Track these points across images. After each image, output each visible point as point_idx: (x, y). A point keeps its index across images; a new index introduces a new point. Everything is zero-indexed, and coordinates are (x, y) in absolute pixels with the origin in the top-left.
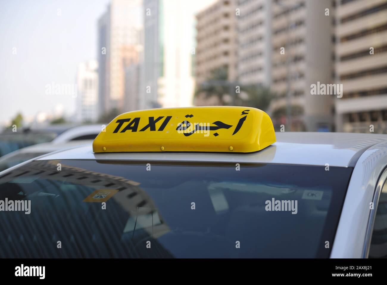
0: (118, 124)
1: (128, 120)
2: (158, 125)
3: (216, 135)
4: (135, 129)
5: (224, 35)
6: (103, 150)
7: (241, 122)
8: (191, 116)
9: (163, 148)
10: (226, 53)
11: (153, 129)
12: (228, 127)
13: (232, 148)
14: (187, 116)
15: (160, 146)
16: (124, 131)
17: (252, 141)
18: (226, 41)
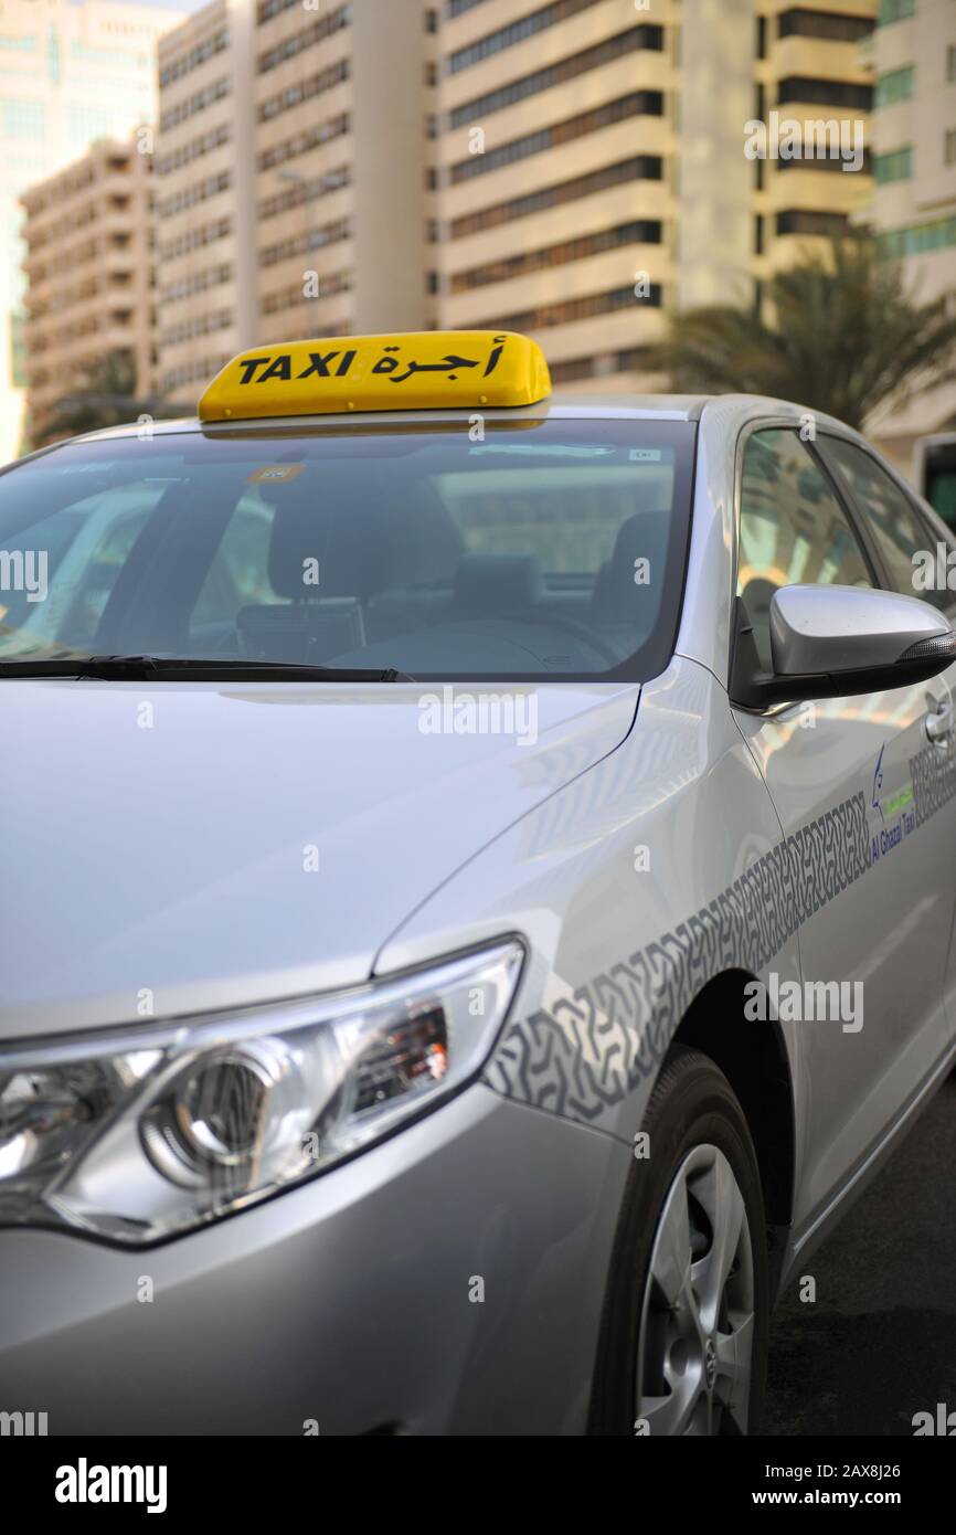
0: (245, 368)
1: (266, 361)
2: (333, 366)
3: (453, 378)
4: (285, 375)
5: (115, 260)
6: (224, 414)
7: (495, 355)
8: (396, 349)
9: (351, 406)
10: (123, 316)
11: (324, 373)
12: (472, 364)
13: (484, 399)
14: (388, 350)
15: (345, 401)
16: (262, 379)
17: (519, 388)
18: (122, 278)
